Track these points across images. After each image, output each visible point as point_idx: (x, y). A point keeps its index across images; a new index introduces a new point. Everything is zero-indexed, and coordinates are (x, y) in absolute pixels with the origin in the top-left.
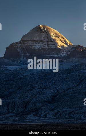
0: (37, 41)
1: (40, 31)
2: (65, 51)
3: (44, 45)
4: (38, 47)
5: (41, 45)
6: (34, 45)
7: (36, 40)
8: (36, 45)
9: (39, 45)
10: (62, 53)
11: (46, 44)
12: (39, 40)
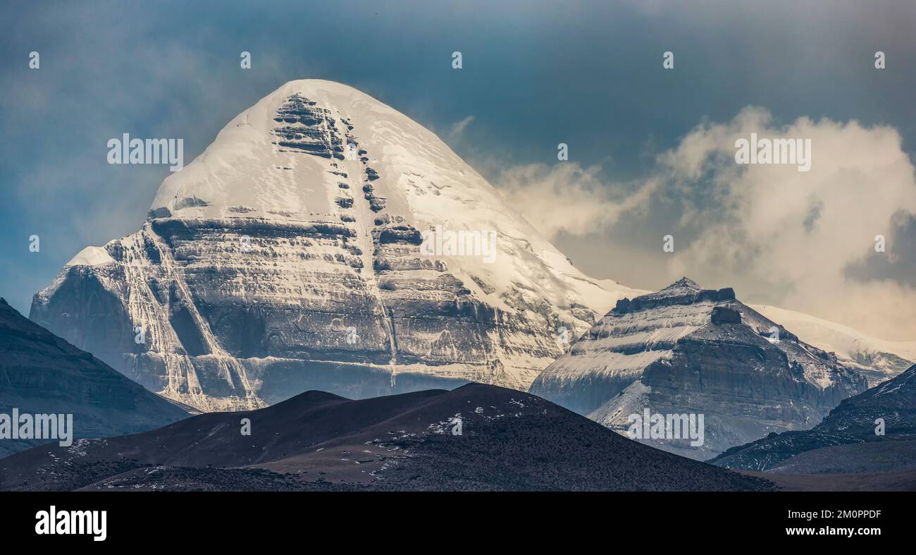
0: (290, 232)
1: (308, 140)
2: (529, 332)
3: (352, 271)
4: (299, 283)
5: (329, 268)
6: (268, 266)
7: (283, 221)
8: (282, 265)
9: (309, 266)
10: (503, 344)
11: (367, 259)
12: (306, 224)
